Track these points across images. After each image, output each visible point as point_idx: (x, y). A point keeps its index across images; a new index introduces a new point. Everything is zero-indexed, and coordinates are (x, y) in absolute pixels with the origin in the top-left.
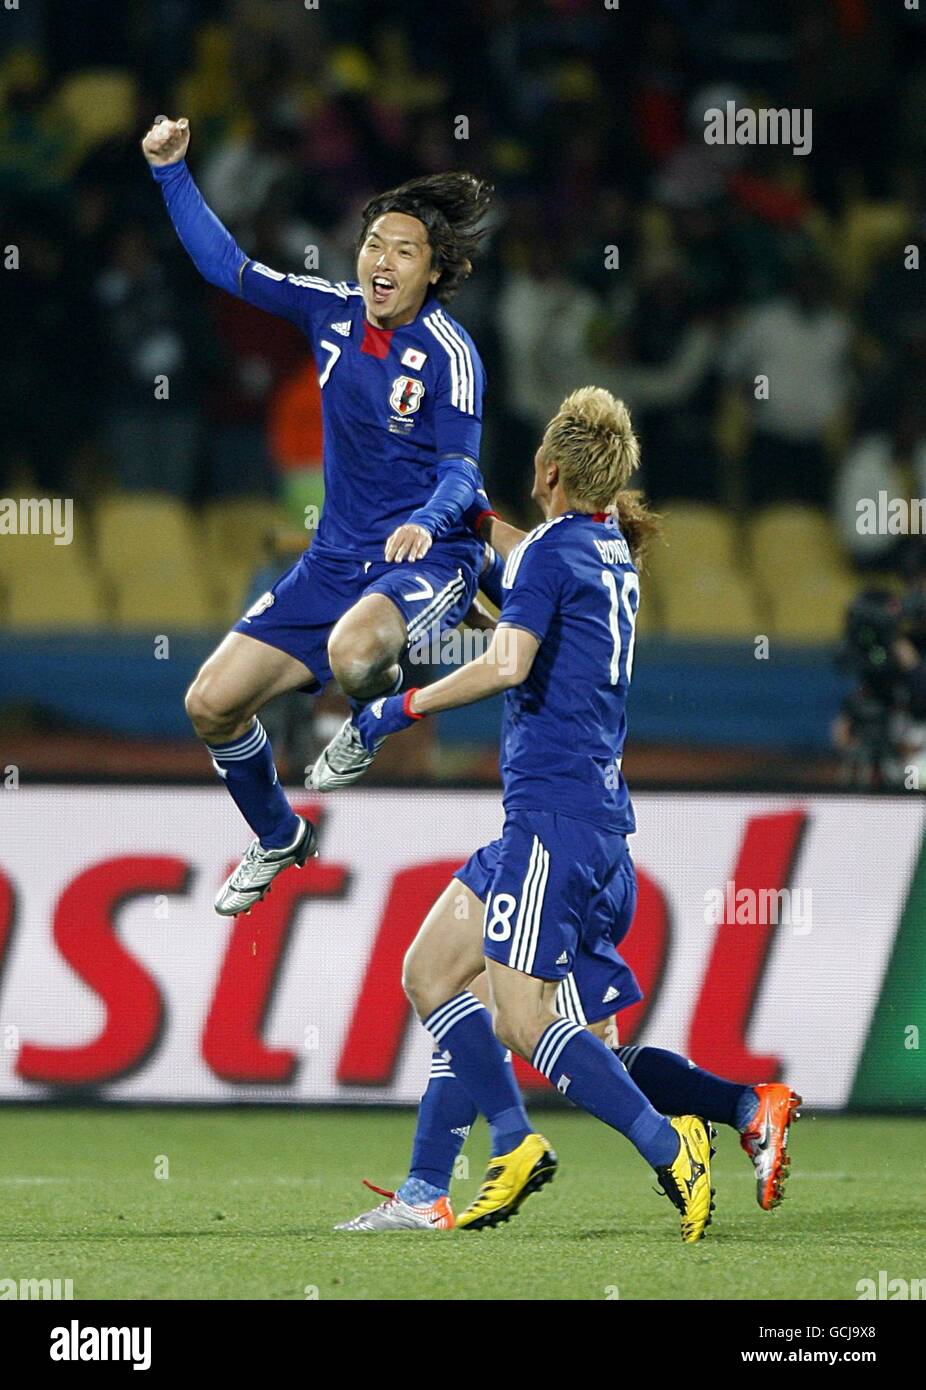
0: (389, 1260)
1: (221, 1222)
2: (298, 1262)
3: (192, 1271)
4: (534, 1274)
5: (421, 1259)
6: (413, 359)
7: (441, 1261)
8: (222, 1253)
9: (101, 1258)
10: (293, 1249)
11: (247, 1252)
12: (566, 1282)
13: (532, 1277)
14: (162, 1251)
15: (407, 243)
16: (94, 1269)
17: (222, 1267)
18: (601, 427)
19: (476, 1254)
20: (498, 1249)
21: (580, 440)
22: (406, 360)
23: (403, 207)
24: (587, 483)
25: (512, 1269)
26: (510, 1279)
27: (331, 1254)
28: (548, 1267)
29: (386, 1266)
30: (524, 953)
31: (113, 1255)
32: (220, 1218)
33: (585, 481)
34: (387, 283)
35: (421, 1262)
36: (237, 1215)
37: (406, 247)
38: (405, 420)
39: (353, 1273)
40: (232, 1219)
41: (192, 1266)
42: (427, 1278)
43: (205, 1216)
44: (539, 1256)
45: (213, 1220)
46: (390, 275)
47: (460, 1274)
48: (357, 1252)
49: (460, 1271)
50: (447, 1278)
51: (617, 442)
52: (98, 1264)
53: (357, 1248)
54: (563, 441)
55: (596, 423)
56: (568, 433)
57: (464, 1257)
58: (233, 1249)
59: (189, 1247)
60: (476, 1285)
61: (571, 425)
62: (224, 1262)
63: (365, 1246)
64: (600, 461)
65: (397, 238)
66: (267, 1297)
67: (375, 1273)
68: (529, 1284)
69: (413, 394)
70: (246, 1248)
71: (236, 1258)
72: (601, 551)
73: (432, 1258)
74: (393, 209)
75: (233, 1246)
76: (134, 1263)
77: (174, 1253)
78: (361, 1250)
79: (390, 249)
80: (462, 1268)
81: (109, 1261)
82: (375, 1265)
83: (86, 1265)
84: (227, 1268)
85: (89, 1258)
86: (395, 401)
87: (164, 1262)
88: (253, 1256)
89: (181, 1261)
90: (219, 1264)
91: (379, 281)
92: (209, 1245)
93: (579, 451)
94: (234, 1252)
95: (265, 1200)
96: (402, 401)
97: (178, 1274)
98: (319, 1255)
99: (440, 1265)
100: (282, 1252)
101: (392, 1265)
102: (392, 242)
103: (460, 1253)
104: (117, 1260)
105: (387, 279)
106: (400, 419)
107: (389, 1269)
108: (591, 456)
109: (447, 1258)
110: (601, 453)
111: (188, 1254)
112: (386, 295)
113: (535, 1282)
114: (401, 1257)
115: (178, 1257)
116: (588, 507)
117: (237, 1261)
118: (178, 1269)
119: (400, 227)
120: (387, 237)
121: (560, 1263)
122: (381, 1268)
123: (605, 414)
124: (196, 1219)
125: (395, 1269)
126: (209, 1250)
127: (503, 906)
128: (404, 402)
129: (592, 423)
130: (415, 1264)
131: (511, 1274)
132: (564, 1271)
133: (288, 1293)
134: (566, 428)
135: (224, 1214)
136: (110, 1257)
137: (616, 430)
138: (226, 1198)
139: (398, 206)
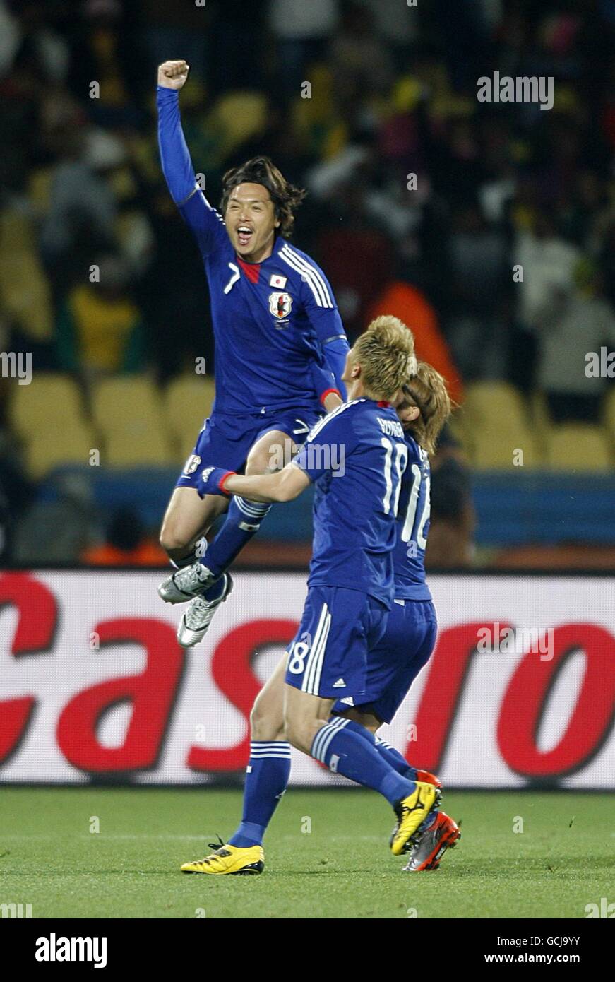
0: (437, 891)
1: (325, 866)
2: (376, 893)
3: (305, 899)
4: (534, 901)
5: (459, 891)
6: (278, 282)
7: (472, 892)
8: (325, 886)
9: (244, 890)
10: (373, 883)
11: (342, 886)
12: (556, 905)
13: (533, 903)
14: (285, 886)
15: (256, 202)
16: (240, 897)
17: (325, 896)
18: (394, 347)
19: (495, 887)
20: (510, 884)
21: (378, 354)
22: (273, 283)
23: (250, 179)
24: (379, 382)
25: (519, 897)
26: (519, 904)
27: (398, 887)
28: (543, 896)
29: (435, 895)
30: (312, 682)
31: (252, 888)
32: (324, 863)
33: (378, 380)
34: (248, 230)
35: (459, 893)
36: (335, 861)
37: (256, 205)
38: (283, 321)
39: (412, 901)
40: (332, 864)
41: (305, 895)
42: (463, 904)
43: (314, 861)
44: (537, 889)
45: (319, 864)
46: (249, 224)
47: (485, 901)
48: (415, 886)
49: (484, 899)
50: (475, 904)
51: (403, 357)
52: (242, 893)
53: (416, 883)
54: (367, 352)
55: (391, 344)
56: (371, 347)
57: (487, 890)
58: (332, 884)
59: (303, 882)
60: (495, 908)
61: (374, 342)
62: (327, 892)
63: (421, 882)
64: (390, 369)
65: (250, 199)
66: (355, 917)
67: (428, 900)
68: (531, 908)
69: (284, 303)
70: (341, 883)
71: (334, 890)
72: (382, 425)
73: (466, 890)
74: (244, 181)
75: (332, 882)
76: (266, 894)
77: (293, 887)
78: (419, 885)
79: (246, 207)
80: (487, 897)
81: (249, 892)
82: (428, 895)
83: (234, 894)
84: (329, 896)
85: (236, 889)
86: (274, 310)
87: (286, 892)
88: (346, 888)
89: (297, 892)
90: (323, 894)
91: (242, 229)
92: (316, 881)
93: (377, 361)
94: (332, 886)
95: (354, 851)
96: (279, 309)
97: (296, 900)
98: (390, 888)
99: (471, 895)
100: (365, 886)
101: (439, 895)
102: (247, 203)
103: (485, 887)
104: (254, 891)
105: (246, 227)
106: (281, 321)
107: (437, 897)
108: (384, 366)
109: (477, 890)
110: (392, 365)
111: (302, 887)
112: (247, 239)
113: (535, 906)
114: (445, 889)
115: (295, 890)
116: (377, 397)
117: (336, 892)
118: (296, 897)
119: (251, 192)
120: (242, 199)
121: (552, 893)
122: (431, 897)
123: (398, 339)
124: (308, 864)
125: (441, 897)
126: (317, 885)
127: (300, 650)
128: (280, 308)
129: (388, 343)
130: (455, 894)
131: (518, 901)
132: (555, 899)
133: (368, 913)
134: (370, 343)
135: (326, 860)
136: (250, 889)
137: (404, 350)
138: (328, 850)
139: (247, 179)
